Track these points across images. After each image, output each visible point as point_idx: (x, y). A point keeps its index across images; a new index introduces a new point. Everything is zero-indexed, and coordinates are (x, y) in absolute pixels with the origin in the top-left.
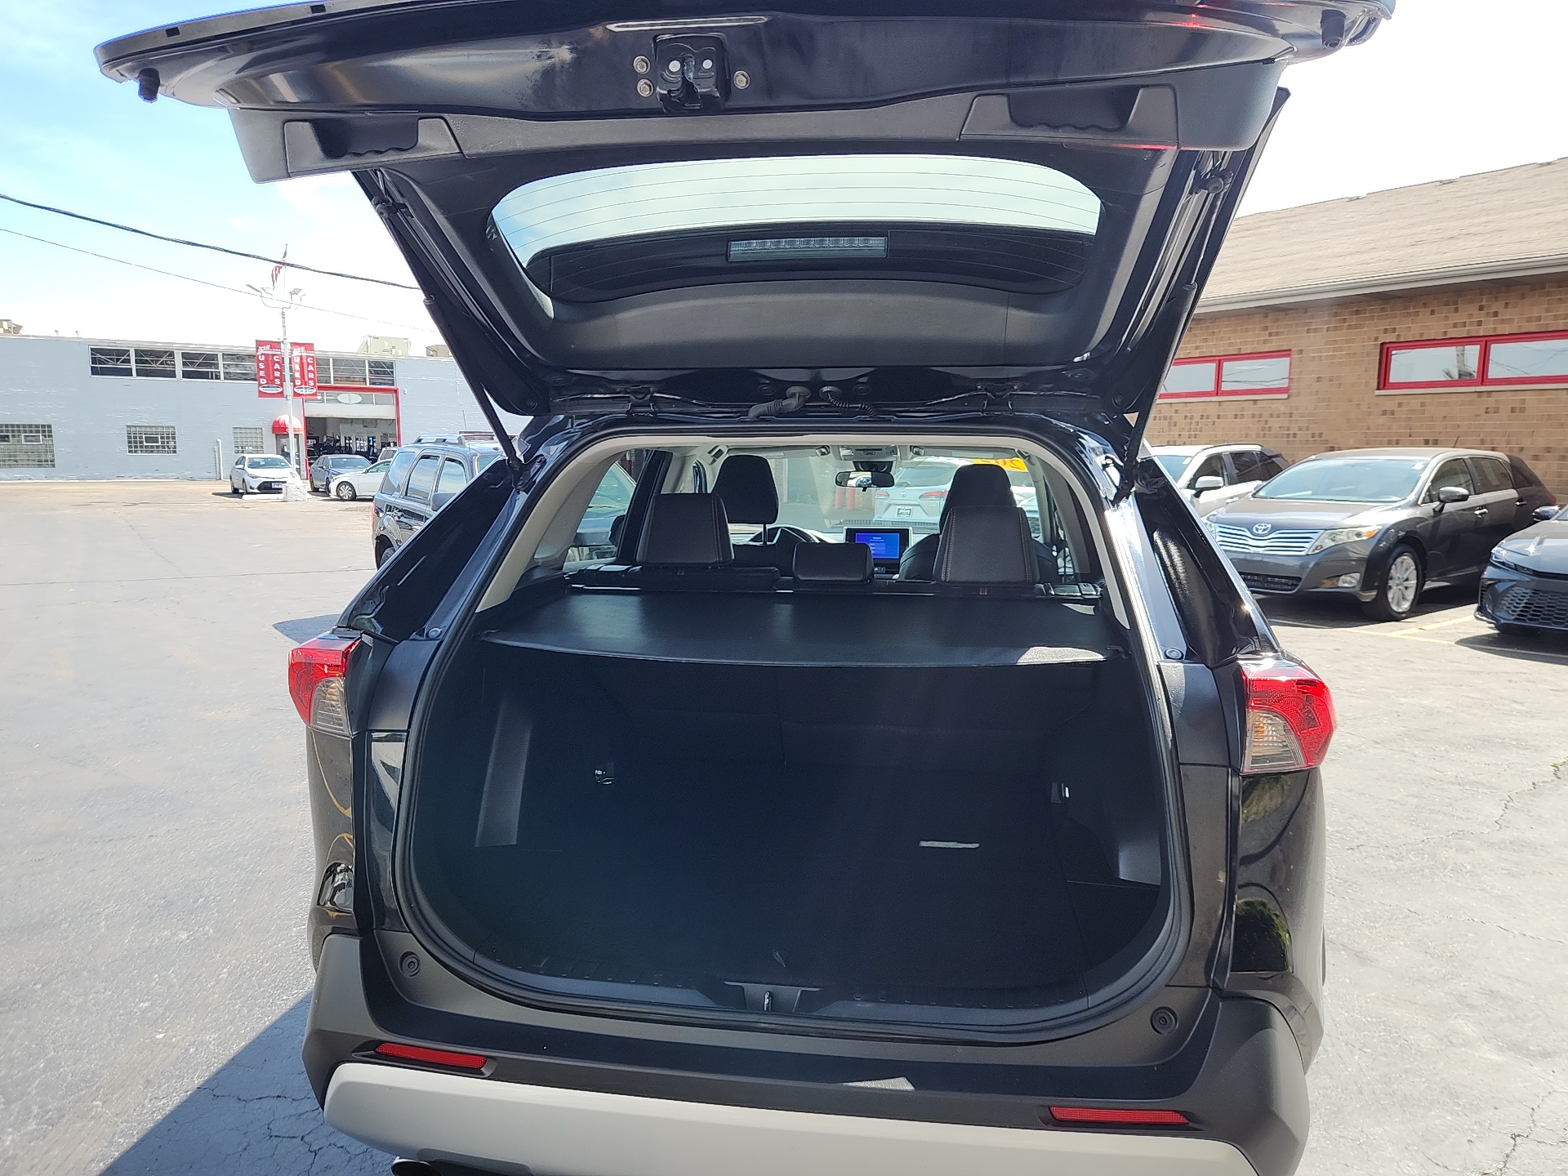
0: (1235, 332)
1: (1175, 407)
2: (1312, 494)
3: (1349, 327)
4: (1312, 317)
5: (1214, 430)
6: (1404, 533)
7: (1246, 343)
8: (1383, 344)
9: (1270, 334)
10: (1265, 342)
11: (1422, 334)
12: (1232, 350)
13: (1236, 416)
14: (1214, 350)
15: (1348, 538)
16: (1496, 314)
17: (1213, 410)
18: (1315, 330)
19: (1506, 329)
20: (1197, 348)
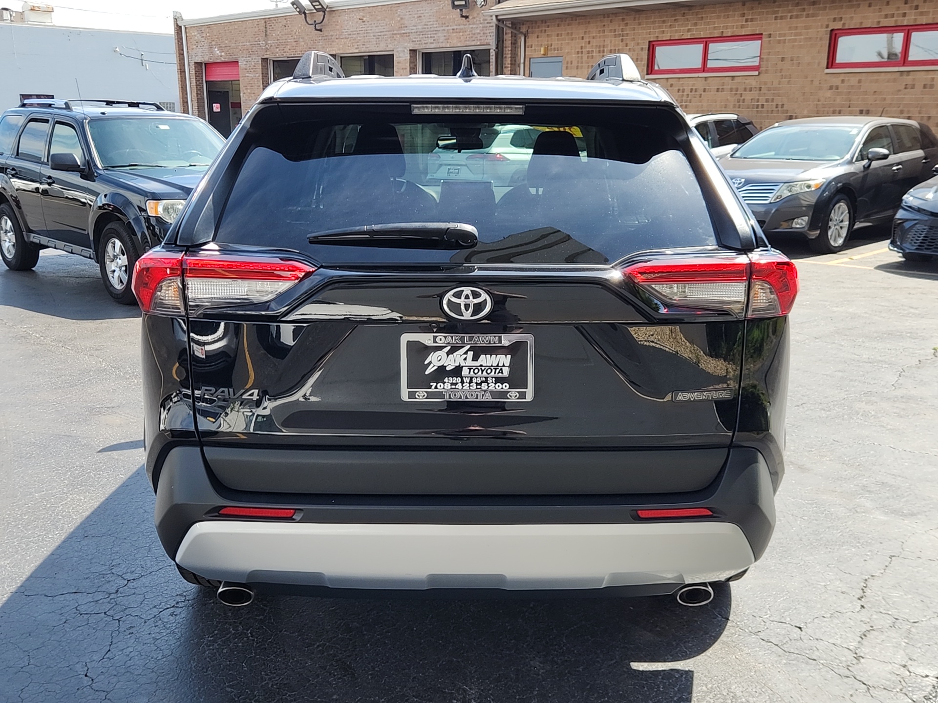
0: (719, 17)
1: (671, 82)
2: (775, 155)
3: (808, 16)
4: (780, 6)
5: (700, 102)
6: (841, 184)
7: (727, 27)
8: (832, 30)
9: (747, 21)
10: (742, 27)
11: (861, 23)
12: (716, 34)
13: (718, 90)
14: (702, 33)
15: (801, 189)
16: (917, 7)
17: (700, 85)
18: (782, 18)
19: (924, 20)
20: (689, 30)
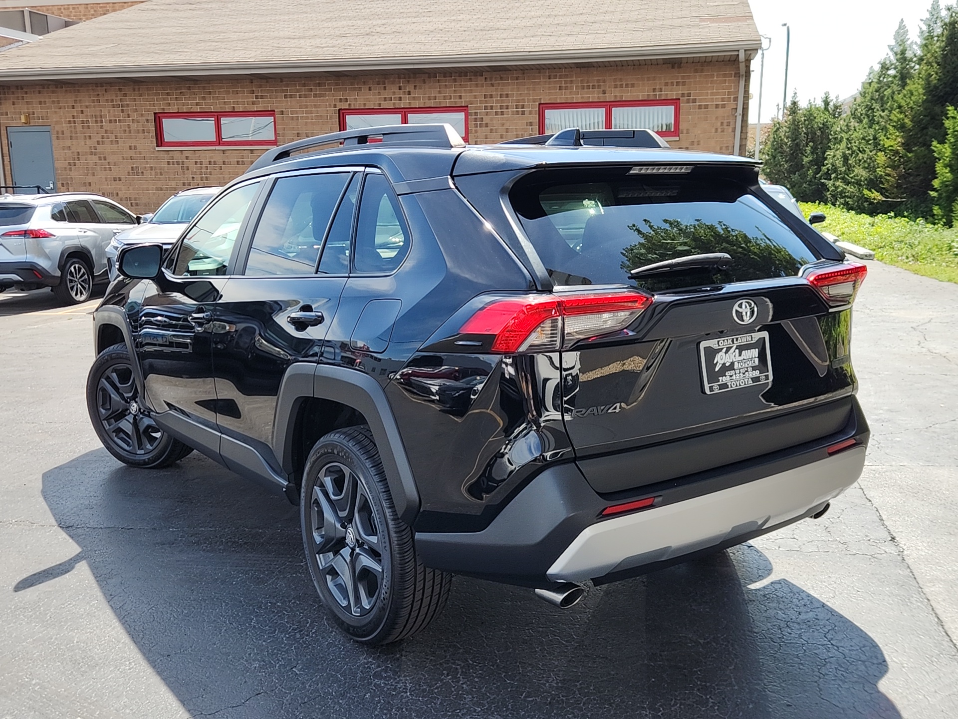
0: (228, 93)
1: (185, 154)
3: (315, 96)
4: (287, 86)
5: (221, 174)
7: (238, 103)
8: (339, 110)
9: (257, 97)
10: (253, 103)
11: (365, 104)
12: (228, 108)
13: (238, 163)
14: (212, 107)
16: (409, 93)
17: (218, 157)
18: (291, 96)
19: (416, 104)
20: (197, 104)
